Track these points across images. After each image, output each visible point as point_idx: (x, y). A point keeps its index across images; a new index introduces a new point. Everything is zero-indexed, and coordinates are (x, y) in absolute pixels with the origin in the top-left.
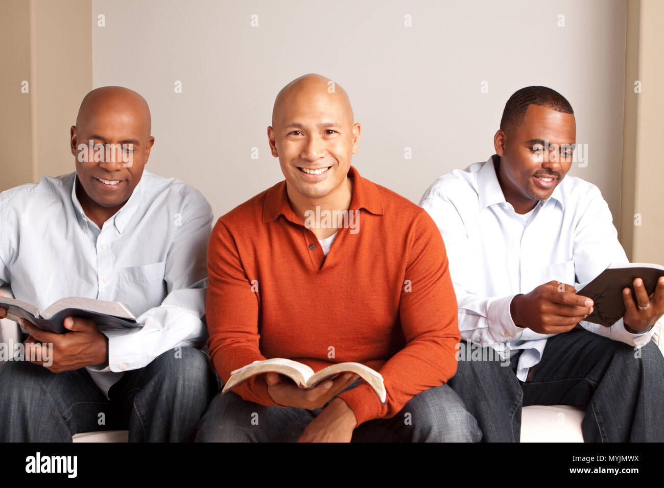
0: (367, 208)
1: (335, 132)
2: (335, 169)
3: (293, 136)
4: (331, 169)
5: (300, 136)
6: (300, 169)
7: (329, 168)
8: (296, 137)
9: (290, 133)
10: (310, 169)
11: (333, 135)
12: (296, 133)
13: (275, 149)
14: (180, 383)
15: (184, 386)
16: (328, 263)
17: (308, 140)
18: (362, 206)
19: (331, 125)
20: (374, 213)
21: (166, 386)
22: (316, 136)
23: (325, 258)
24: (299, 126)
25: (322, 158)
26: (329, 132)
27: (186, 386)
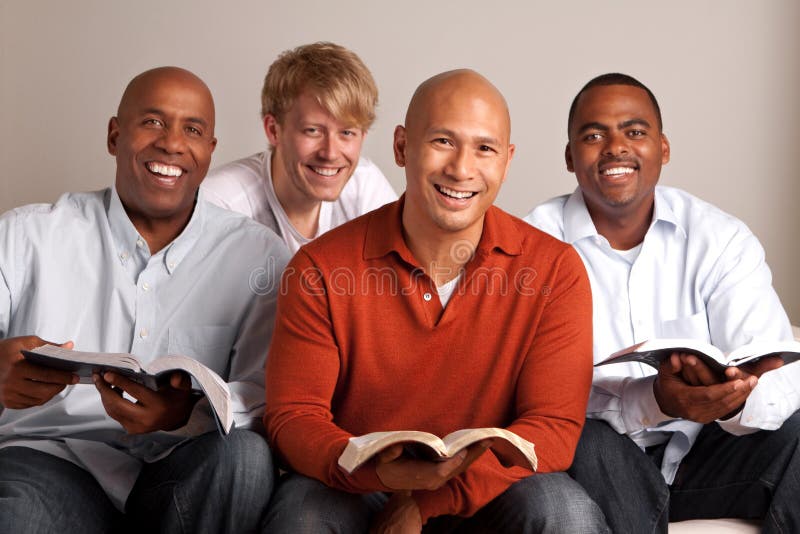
0: (501, 247)
1: (492, 150)
2: (482, 196)
3: (438, 144)
4: (477, 196)
5: (447, 146)
6: (438, 187)
7: (474, 194)
8: (443, 146)
9: (436, 140)
10: (452, 190)
11: (488, 153)
12: (443, 141)
13: (403, 156)
14: (239, 470)
15: (243, 474)
16: (446, 318)
17: (458, 154)
18: (496, 245)
19: (489, 141)
20: (509, 253)
21: (219, 474)
22: (469, 150)
23: (442, 311)
24: (450, 133)
25: (471, 179)
26: (484, 148)
27: (247, 474)
